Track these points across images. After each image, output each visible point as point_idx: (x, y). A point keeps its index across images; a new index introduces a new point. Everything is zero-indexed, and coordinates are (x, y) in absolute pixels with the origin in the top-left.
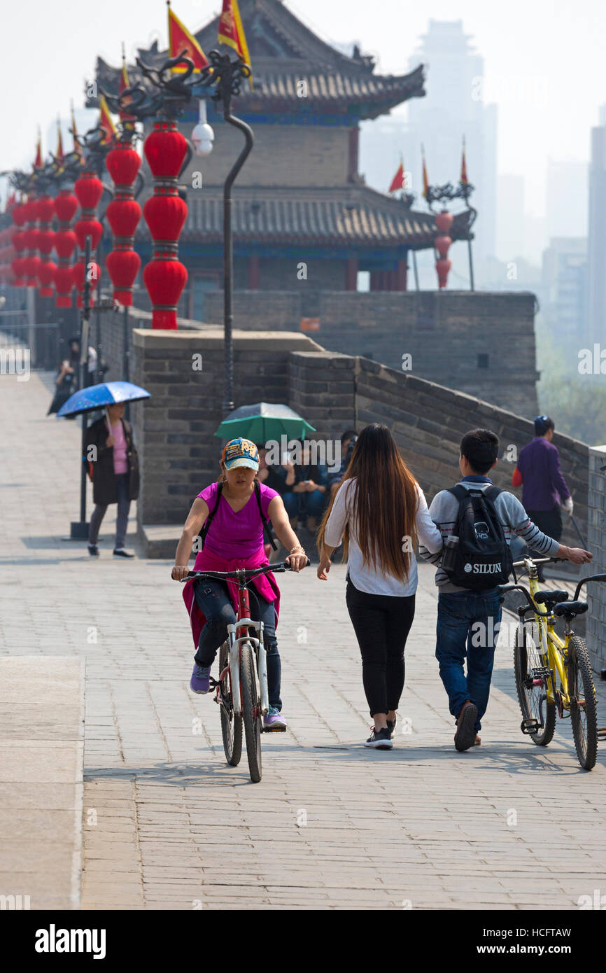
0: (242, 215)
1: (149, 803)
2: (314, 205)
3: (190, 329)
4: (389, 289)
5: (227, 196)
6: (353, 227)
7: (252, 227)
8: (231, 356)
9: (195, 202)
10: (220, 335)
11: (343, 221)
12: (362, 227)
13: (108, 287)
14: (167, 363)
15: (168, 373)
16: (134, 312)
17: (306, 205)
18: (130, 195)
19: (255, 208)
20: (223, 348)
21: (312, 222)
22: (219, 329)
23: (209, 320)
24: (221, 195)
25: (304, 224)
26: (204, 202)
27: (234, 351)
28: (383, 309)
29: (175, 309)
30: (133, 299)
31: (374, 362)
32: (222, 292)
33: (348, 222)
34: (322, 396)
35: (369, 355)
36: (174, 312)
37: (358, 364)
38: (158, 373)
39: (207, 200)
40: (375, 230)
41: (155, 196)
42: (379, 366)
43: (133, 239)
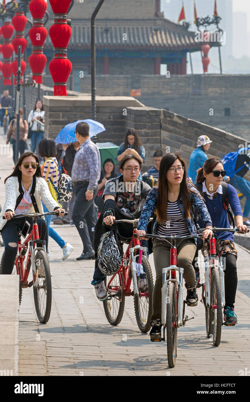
0: (100, 34)
1: (53, 357)
2: (137, 28)
3: (73, 95)
4: (177, 73)
5: (92, 24)
6: (158, 41)
7: (105, 41)
8: (95, 110)
9: (75, 27)
10: (89, 98)
11: (152, 37)
12: (162, 40)
13: (29, 74)
14: (61, 114)
15: (61, 119)
16: (43, 87)
17: (133, 29)
18: (42, 24)
19: (107, 31)
20: (91, 105)
21: (136, 38)
22: (89, 95)
23: (83, 91)
24: (89, 24)
25: (132, 39)
26: (79, 28)
27: (96, 107)
28: (174, 84)
29: (66, 85)
30: (43, 80)
31: (171, 112)
32: (90, 76)
33: (155, 37)
34: (143, 131)
35: (168, 109)
36: (65, 86)
37: (162, 113)
38: (56, 119)
39: (82, 27)
40: (169, 42)
41: (55, 24)
42: (173, 114)
43: (43, 47)
